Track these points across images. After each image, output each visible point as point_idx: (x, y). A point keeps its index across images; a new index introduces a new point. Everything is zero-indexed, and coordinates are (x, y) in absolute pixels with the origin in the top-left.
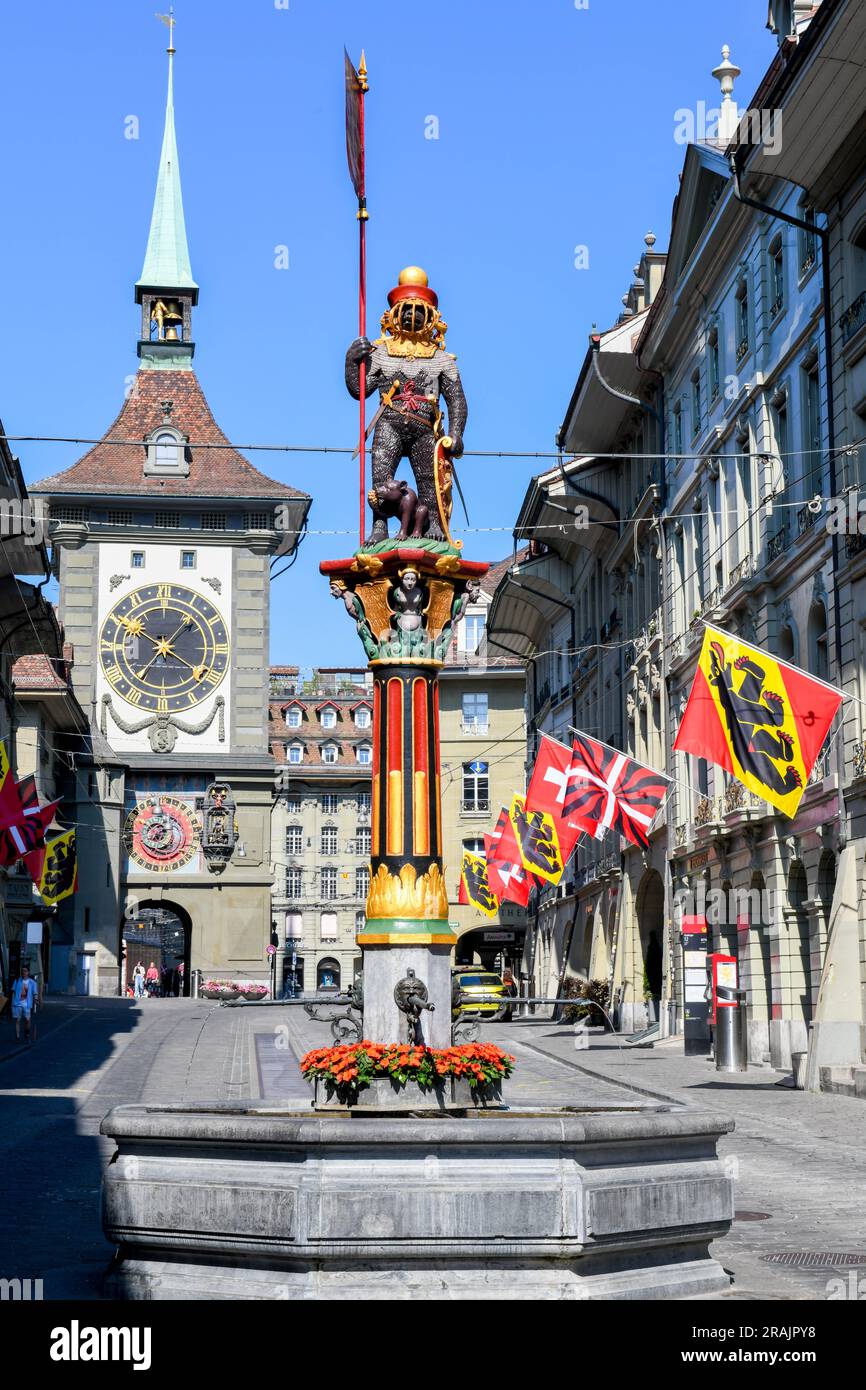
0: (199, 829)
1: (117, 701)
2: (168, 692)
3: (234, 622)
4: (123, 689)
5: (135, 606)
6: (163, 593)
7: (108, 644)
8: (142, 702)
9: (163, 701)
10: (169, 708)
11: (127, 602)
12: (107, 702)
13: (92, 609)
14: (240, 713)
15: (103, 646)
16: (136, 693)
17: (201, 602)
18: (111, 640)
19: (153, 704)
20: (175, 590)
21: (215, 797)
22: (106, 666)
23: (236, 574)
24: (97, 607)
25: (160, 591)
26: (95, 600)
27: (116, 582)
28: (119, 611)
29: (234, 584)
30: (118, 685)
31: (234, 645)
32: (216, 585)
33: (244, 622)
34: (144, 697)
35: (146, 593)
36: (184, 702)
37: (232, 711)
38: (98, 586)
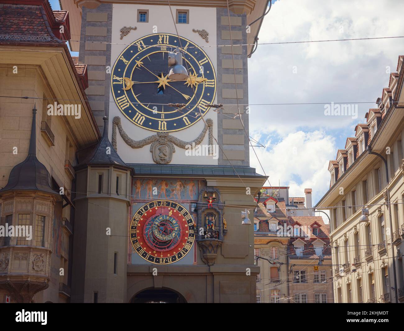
0: (193, 226)
1: (125, 122)
2: (167, 116)
3: (219, 63)
4: (130, 113)
5: (140, 50)
6: (163, 41)
7: (118, 78)
8: (146, 124)
9: (163, 124)
10: (168, 129)
11: (134, 48)
12: (117, 122)
13: (107, 53)
14: (225, 133)
15: (114, 81)
16: (140, 117)
17: (193, 49)
18: (121, 76)
19: (155, 126)
20: (172, 39)
21: (207, 199)
22: (117, 95)
23: (220, 28)
24: (110, 51)
25: (160, 40)
26: (109, 47)
27: (125, 32)
28: (127, 55)
29: (219, 35)
30: (126, 111)
31: (219, 81)
32: (204, 35)
33: (227, 64)
34: (147, 120)
35: (152, 40)
36: (181, 124)
37: (219, 132)
38: (111, 36)
